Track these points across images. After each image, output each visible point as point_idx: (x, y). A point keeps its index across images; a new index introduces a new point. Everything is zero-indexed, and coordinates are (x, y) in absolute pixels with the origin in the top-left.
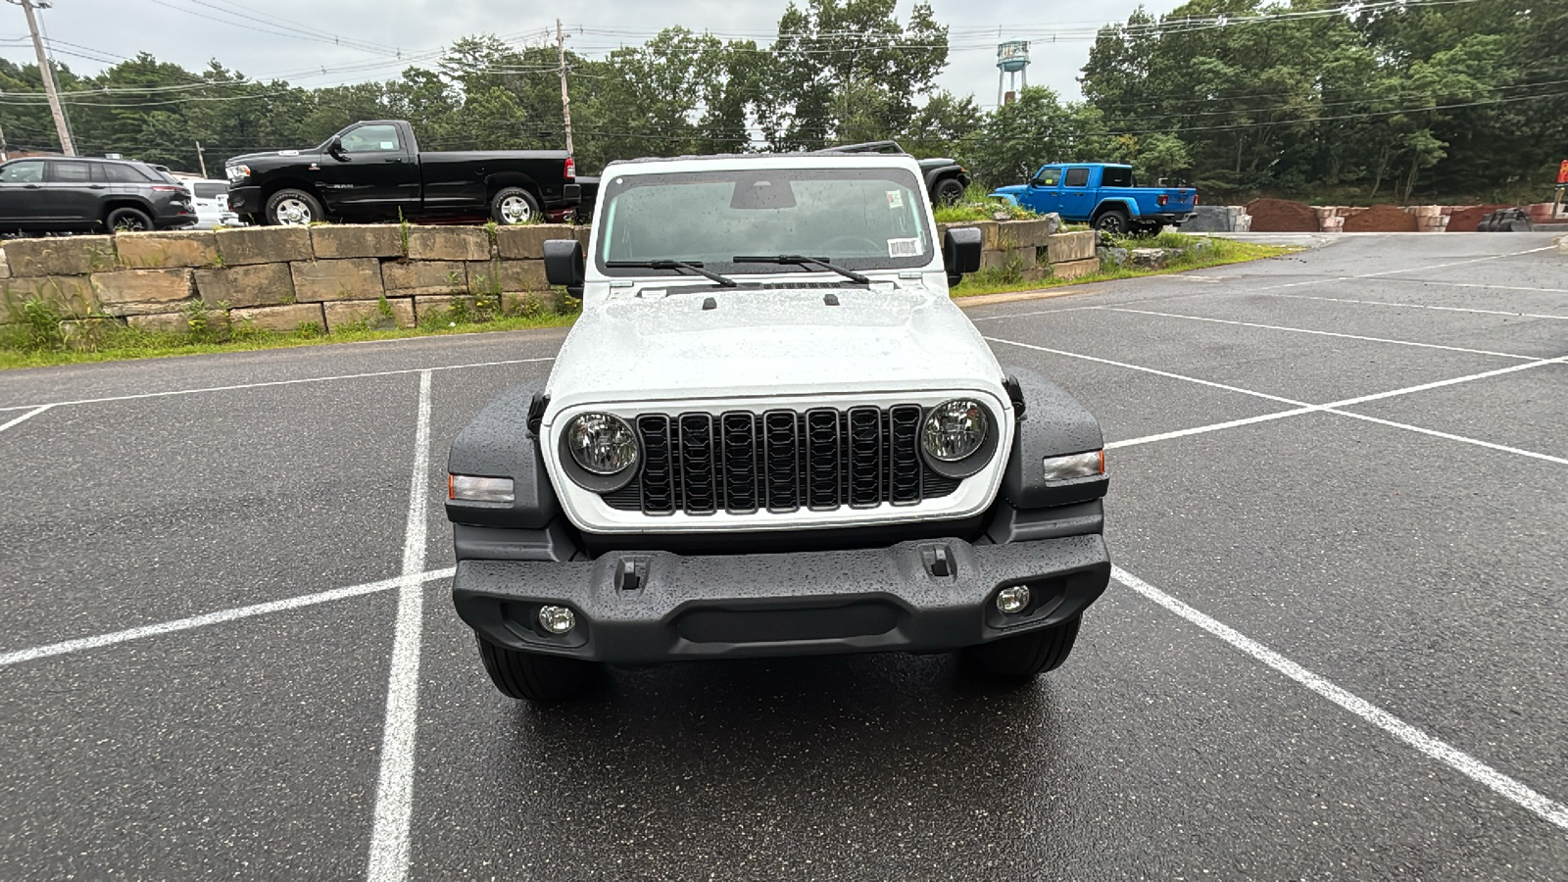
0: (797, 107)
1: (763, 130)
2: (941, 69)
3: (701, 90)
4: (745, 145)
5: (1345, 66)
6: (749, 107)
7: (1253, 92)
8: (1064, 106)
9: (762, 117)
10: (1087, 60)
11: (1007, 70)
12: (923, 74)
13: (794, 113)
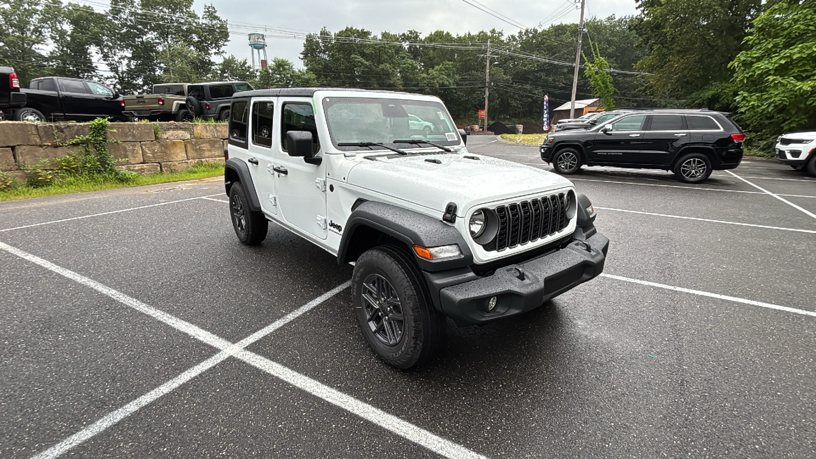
0: (133, 53)
1: (108, 65)
2: (226, 43)
3: (47, 32)
4: (94, 74)
5: (408, 67)
6: (93, 49)
7: (376, 74)
8: (297, 71)
9: (106, 57)
10: (303, 49)
11: (256, 48)
12: (216, 44)
13: (130, 56)
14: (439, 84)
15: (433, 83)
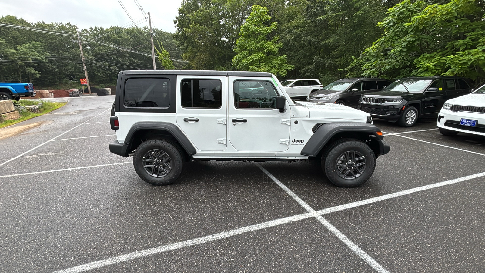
14: (32, 59)
15: (26, 58)
